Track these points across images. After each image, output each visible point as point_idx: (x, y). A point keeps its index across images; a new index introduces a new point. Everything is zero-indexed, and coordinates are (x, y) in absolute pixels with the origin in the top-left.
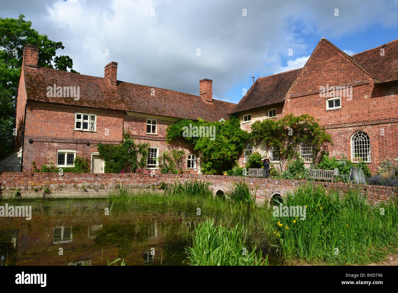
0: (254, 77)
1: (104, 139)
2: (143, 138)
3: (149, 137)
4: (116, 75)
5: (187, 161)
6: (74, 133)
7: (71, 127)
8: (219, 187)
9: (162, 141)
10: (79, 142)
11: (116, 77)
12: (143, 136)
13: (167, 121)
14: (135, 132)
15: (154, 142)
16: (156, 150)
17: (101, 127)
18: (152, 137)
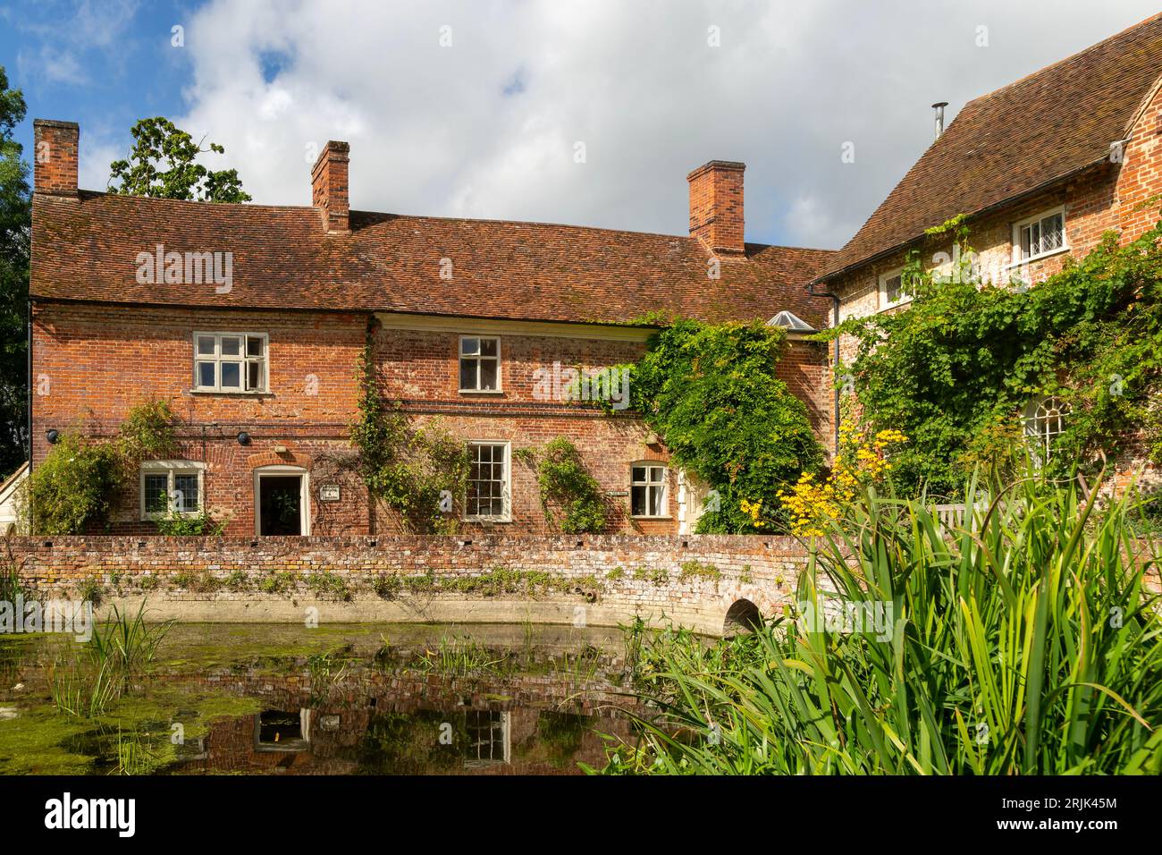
0: (943, 105)
1: (301, 420)
2: (448, 408)
3: (470, 404)
4: (347, 188)
5: (629, 490)
6: (193, 401)
7: (181, 384)
8: (739, 587)
9: (523, 415)
10: (212, 432)
11: (347, 198)
12: (445, 403)
13: (543, 339)
14: (416, 388)
15: (491, 421)
16: (499, 452)
17: (285, 377)
18: (484, 404)
